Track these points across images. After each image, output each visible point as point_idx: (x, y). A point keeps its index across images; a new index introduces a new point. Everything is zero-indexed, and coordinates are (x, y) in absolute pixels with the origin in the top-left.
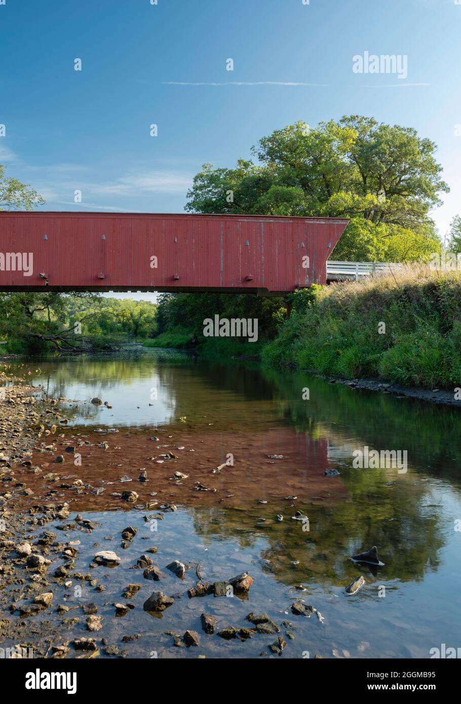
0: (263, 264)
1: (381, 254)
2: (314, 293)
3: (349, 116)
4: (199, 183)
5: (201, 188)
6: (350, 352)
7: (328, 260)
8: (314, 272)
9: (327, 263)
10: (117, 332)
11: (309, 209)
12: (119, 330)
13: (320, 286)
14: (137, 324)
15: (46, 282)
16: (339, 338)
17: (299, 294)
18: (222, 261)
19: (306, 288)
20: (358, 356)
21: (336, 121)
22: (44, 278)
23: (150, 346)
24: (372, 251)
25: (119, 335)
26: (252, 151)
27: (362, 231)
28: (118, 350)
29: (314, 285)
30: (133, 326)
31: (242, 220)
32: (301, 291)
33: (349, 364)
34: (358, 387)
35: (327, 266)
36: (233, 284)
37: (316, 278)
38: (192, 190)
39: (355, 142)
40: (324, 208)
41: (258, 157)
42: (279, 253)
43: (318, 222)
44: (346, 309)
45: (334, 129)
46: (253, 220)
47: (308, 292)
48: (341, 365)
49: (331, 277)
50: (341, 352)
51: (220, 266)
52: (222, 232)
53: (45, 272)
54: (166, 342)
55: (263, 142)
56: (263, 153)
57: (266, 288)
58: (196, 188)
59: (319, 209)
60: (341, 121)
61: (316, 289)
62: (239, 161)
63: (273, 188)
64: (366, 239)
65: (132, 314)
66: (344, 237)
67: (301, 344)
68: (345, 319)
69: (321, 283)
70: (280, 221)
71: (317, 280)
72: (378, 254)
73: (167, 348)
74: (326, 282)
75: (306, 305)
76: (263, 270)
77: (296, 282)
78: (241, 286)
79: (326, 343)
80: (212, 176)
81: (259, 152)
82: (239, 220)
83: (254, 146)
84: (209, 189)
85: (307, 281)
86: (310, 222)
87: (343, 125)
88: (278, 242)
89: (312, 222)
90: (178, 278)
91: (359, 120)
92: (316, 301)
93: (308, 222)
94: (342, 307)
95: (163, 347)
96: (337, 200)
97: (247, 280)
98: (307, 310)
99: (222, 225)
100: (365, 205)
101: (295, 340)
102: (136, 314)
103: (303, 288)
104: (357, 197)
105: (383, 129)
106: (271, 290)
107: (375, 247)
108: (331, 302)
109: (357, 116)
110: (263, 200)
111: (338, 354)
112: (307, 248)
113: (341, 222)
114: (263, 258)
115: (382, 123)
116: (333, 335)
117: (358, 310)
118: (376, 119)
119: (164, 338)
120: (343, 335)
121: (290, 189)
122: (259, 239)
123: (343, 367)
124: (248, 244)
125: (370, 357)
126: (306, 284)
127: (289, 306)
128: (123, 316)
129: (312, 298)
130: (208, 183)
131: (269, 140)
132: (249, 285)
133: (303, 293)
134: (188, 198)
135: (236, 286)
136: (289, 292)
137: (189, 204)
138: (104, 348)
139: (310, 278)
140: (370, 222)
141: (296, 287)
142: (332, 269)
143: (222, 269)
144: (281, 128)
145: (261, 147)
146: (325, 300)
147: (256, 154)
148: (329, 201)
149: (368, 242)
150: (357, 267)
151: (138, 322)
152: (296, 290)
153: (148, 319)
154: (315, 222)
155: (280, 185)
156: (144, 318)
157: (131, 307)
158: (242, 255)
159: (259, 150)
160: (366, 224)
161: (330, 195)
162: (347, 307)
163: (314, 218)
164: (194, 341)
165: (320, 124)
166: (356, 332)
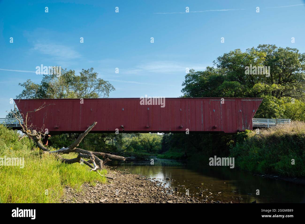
0: (221, 120)
1: (282, 113)
2: (247, 134)
3: (262, 45)
4: (188, 79)
5: (189, 81)
6: (263, 163)
7: (253, 118)
8: (247, 124)
9: (253, 120)
10: (141, 151)
11: (244, 91)
12: (142, 149)
13: (250, 131)
14: (151, 146)
15: (123, 129)
16: (258, 157)
17: (240, 135)
18: (202, 119)
19: (243, 131)
20: (266, 164)
21: (256, 47)
22: (123, 127)
23: (161, 158)
24: (277, 111)
25: (143, 152)
26: (214, 63)
27: (271, 102)
28: (148, 160)
29: (247, 130)
30: (149, 147)
31: (211, 100)
32: (241, 133)
33: (262, 168)
34: (265, 177)
35: (253, 121)
36: (207, 130)
37: (247, 127)
38: (185, 82)
39: (265, 59)
40: (251, 91)
41: (217, 66)
42: (229, 115)
43: (248, 100)
44: (261, 143)
45: (255, 53)
46: (216, 100)
47: (244, 134)
48: (259, 169)
49: (255, 126)
50: (259, 163)
51: (201, 121)
52: (202, 106)
53: (123, 125)
54: (170, 156)
55: (219, 59)
56: (219, 64)
57: (223, 132)
58: (186, 81)
59: (248, 91)
60: (258, 47)
61: (248, 132)
62: (207, 67)
63: (225, 82)
64: (273, 106)
65: (148, 141)
66: (262, 105)
67: (241, 159)
68: (261, 148)
69: (250, 129)
70: (229, 100)
71: (248, 128)
72: (280, 113)
73: (171, 159)
74: (253, 129)
75: (243, 140)
76: (222, 123)
77: (238, 128)
78: (211, 130)
79: (253, 159)
80: (194, 75)
81: (217, 64)
82: (210, 100)
83: (215, 61)
84: (193, 81)
85: (243, 128)
86: (244, 100)
87: (259, 49)
88: (228, 110)
89: (245, 100)
90: (182, 127)
91: (267, 46)
92: (248, 138)
93: (243, 100)
94: (260, 142)
95: (169, 159)
96: (257, 87)
97: (214, 128)
98: (244, 143)
99: (202, 103)
100: (271, 89)
101: (239, 157)
102: (151, 141)
103: (241, 132)
104: (267, 86)
105: (280, 50)
106: (226, 132)
107: (278, 110)
108: (255, 139)
109: (266, 45)
110: (220, 88)
111: (258, 163)
112: (243, 112)
113: (259, 100)
114: (222, 117)
115: (280, 47)
116: (256, 155)
117: (266, 144)
118: (276, 46)
119: (169, 154)
120: (260, 155)
121: (233, 82)
122: (219, 108)
123: (260, 169)
124: (214, 111)
125: (271, 165)
126: (243, 129)
127: (235, 139)
128: (144, 142)
129: (246, 136)
130: (192, 79)
131: (222, 58)
132: (215, 130)
133: (241, 134)
134: (183, 86)
135: (209, 131)
136: (235, 133)
137: (183, 89)
138: (142, 159)
139: (245, 127)
140: (275, 98)
141: (238, 131)
142: (256, 122)
143: (202, 123)
144: (228, 52)
145: (218, 61)
146: (252, 138)
147: (216, 65)
148: (253, 87)
149: (274, 107)
150: (268, 121)
151: (152, 145)
152: (238, 133)
153: (157, 143)
154: (246, 100)
155: (228, 81)
156: (155, 143)
157: (148, 137)
158: (212, 116)
159: (217, 62)
160: (273, 98)
161: (254, 84)
162: (262, 142)
163: (245, 98)
164: (185, 156)
165: (247, 50)
166: (265, 154)
